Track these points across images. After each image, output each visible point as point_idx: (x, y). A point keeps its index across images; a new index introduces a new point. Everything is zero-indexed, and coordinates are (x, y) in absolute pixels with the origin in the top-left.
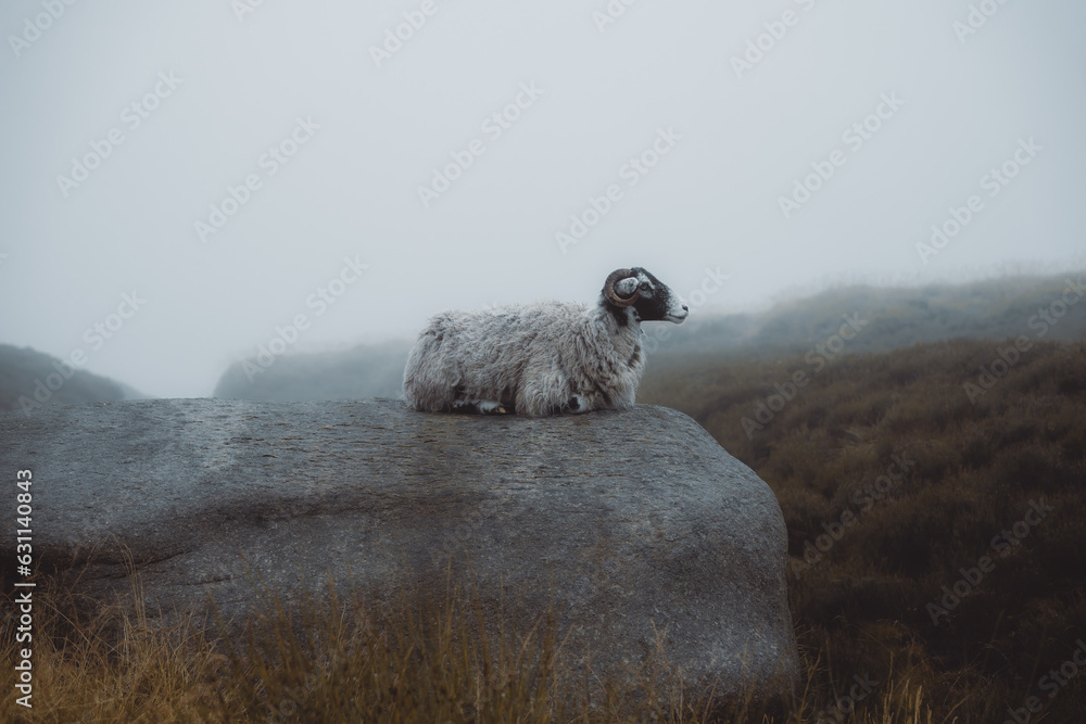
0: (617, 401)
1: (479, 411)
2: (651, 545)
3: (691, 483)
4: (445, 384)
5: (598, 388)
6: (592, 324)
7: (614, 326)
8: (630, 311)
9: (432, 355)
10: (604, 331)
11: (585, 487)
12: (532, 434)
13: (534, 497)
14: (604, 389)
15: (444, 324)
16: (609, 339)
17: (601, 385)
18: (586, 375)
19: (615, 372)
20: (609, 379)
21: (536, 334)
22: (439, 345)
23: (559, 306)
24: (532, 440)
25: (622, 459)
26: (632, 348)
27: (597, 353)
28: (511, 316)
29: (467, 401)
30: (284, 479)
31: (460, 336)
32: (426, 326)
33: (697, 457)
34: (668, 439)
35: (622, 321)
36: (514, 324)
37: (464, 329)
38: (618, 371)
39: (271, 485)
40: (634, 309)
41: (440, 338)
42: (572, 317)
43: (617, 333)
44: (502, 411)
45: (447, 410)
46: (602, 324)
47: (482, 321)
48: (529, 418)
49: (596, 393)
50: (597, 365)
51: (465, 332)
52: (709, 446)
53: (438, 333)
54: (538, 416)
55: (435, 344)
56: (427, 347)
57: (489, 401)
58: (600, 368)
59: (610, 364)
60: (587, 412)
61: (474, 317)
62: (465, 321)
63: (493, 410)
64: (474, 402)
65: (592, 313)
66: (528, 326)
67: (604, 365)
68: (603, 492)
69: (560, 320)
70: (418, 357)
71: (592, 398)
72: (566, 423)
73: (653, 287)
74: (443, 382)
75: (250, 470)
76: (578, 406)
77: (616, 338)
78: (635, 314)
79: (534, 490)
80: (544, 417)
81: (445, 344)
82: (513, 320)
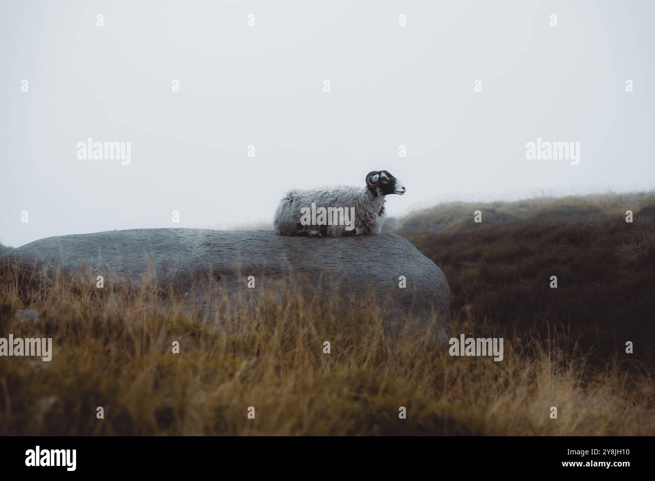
0: (373, 231)
1: (309, 234)
2: (393, 291)
3: (409, 265)
4: (294, 223)
5: (364, 225)
6: (362, 195)
7: (372, 197)
8: (378, 190)
9: (288, 209)
10: (367, 198)
11: (362, 266)
12: (336, 244)
13: (340, 270)
14: (368, 225)
15: (293, 195)
16: (369, 202)
17: (366, 223)
18: (360, 219)
19: (372, 217)
20: (369, 220)
21: (337, 200)
22: (291, 205)
23: (347, 187)
24: (337, 246)
25: (378, 255)
26: (380, 207)
27: (364, 208)
28: (325, 191)
29: (304, 230)
30: (229, 261)
31: (301, 200)
32: (285, 196)
33: (410, 255)
34: (398, 247)
35: (375, 195)
36: (327, 195)
37: (303, 197)
38: (374, 217)
39: (224, 263)
40: (380, 189)
41: (292, 201)
42: (354, 192)
43: (373, 200)
44: (320, 235)
45: (294, 234)
46: (367, 195)
47: (311, 193)
48: (334, 237)
49: (364, 227)
50: (364, 214)
51: (303, 199)
52: (414, 251)
53: (290, 199)
54: (338, 237)
55: (289, 204)
56: (285, 206)
57: (314, 230)
58: (366, 215)
59: (370, 213)
60: (360, 235)
61: (307, 192)
62: (303, 193)
63: (316, 234)
64: (307, 231)
65: (363, 190)
66: (333, 196)
67: (367, 214)
68: (371, 268)
69: (348, 193)
70: (281, 210)
71: (362, 229)
72: (351, 240)
73: (388, 179)
74: (293, 221)
75: (213, 257)
76: (356, 232)
77: (373, 202)
78: (380, 191)
79: (340, 267)
80: (340, 237)
81: (294, 204)
82: (326, 193)
